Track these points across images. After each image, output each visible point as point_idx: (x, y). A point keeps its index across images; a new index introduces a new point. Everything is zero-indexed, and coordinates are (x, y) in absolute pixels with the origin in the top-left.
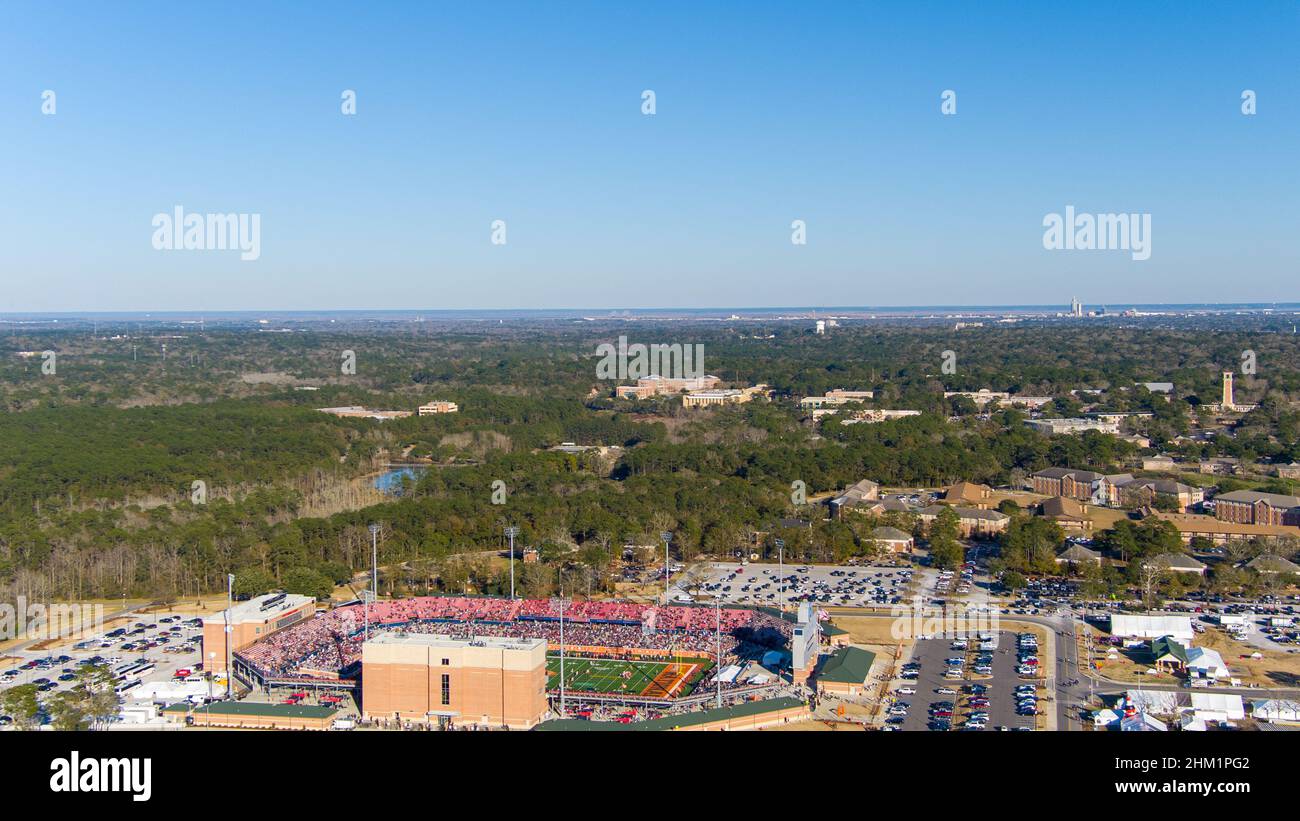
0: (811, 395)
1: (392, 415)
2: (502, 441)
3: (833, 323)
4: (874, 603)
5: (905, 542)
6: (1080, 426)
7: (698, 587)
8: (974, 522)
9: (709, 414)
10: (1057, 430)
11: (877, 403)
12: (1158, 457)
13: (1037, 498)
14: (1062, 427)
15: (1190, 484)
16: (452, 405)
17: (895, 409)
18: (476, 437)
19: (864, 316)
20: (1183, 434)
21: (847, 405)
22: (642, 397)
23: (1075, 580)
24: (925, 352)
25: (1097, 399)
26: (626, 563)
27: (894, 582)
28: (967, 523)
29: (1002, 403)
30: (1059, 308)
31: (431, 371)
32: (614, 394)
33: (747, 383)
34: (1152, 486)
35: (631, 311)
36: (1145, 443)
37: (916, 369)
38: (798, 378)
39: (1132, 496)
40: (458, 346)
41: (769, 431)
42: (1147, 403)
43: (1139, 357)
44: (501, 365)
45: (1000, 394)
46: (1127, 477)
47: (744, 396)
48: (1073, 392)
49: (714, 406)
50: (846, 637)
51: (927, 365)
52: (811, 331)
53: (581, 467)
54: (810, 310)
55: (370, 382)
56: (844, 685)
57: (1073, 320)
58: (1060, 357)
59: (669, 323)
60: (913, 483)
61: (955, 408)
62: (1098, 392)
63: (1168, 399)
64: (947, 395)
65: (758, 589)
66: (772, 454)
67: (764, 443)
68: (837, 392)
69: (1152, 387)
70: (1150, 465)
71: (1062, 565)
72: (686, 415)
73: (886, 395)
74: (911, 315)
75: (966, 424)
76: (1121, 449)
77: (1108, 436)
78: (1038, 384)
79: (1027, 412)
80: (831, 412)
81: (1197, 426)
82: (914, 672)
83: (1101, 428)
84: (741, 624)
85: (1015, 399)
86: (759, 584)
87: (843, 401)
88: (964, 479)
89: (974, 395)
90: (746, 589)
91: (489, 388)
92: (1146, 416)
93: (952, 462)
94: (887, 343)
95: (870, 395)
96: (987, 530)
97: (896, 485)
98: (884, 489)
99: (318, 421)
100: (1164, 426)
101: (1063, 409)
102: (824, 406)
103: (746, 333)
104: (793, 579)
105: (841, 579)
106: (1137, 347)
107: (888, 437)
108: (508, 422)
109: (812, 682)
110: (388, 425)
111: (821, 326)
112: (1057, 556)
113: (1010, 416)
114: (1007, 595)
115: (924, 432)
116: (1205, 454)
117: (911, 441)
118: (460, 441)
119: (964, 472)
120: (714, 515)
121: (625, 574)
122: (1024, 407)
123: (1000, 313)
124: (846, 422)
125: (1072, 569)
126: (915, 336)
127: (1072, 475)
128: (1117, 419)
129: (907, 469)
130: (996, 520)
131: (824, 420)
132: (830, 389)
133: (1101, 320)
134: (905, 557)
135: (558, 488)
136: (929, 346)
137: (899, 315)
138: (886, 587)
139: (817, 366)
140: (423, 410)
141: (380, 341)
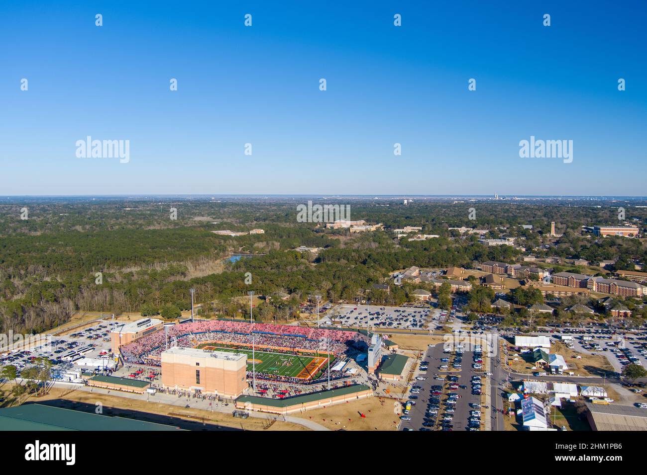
0: (399, 228)
1: (239, 234)
2: (277, 245)
3: (411, 201)
4: (411, 327)
5: (428, 296)
6: (500, 242)
7: (336, 317)
8: (457, 286)
9: (359, 235)
10: (491, 244)
11: (422, 232)
12: (529, 256)
13: (483, 274)
14: (493, 243)
15: (543, 268)
16: (262, 230)
17: (429, 234)
18: (268, 244)
19: (423, 198)
20: (538, 246)
21: (411, 232)
22: (336, 228)
23: (499, 315)
24: (443, 212)
25: (505, 231)
26: (308, 303)
27: (421, 316)
28: (454, 287)
29: (470, 232)
30: (490, 196)
31: (261, 217)
32: (325, 227)
33: (375, 223)
34: (528, 269)
35: (340, 195)
36: (524, 250)
37: (439, 219)
38: (395, 221)
39: (521, 274)
40: (275, 208)
41: (379, 243)
42: (524, 233)
43: (519, 215)
44: (286, 215)
45: (469, 229)
46: (518, 265)
47: (373, 228)
48: (496, 228)
49: (362, 232)
50: (397, 346)
51: (443, 217)
52: (402, 203)
53: (302, 258)
54: (403, 196)
55: (238, 221)
56: (392, 376)
57: (495, 201)
58: (491, 214)
59: (353, 200)
60: (434, 266)
61: (452, 234)
62: (505, 228)
63: (531, 232)
64: (449, 229)
65: (361, 319)
66: (378, 254)
67: (377, 248)
68: (408, 227)
69: (525, 227)
70: (526, 259)
71: (494, 308)
72: (351, 236)
73: (426, 229)
74: (439, 198)
75: (456, 241)
76: (516, 253)
77: (510, 247)
78: (483, 225)
79: (479, 236)
80: (405, 235)
81: (542, 242)
82: (425, 367)
83: (507, 243)
84: (350, 338)
85: (475, 231)
86: (362, 316)
87: (410, 231)
88: (454, 265)
89: (459, 229)
90: (356, 318)
91: (279, 224)
92: (523, 238)
93: (450, 258)
94: (429, 208)
95: (421, 228)
96: (462, 290)
97: (427, 267)
98: (422, 269)
99: (209, 236)
100: (530, 243)
101: (493, 235)
102: (403, 233)
103: (379, 204)
104: (378, 314)
105: (398, 314)
106: (518, 211)
107: (425, 247)
108: (281, 237)
109: (377, 372)
110: (236, 238)
111: (406, 202)
112: (491, 304)
113: (472, 238)
114: (470, 323)
115: (440, 245)
116: (547, 254)
117: (434, 248)
118: (261, 245)
119: (454, 262)
120: (348, 282)
121: (307, 309)
122: (478, 234)
123: (469, 198)
124: (410, 240)
125: (497, 310)
126: (439, 206)
127: (497, 265)
128: (513, 240)
129: (431, 261)
130: (466, 286)
131: (402, 238)
132: (406, 226)
133: (505, 201)
134: (427, 302)
135: (289, 268)
136: (444, 210)
137: (434, 198)
138: (417, 318)
139: (402, 217)
140: (252, 232)
141: (247, 205)
